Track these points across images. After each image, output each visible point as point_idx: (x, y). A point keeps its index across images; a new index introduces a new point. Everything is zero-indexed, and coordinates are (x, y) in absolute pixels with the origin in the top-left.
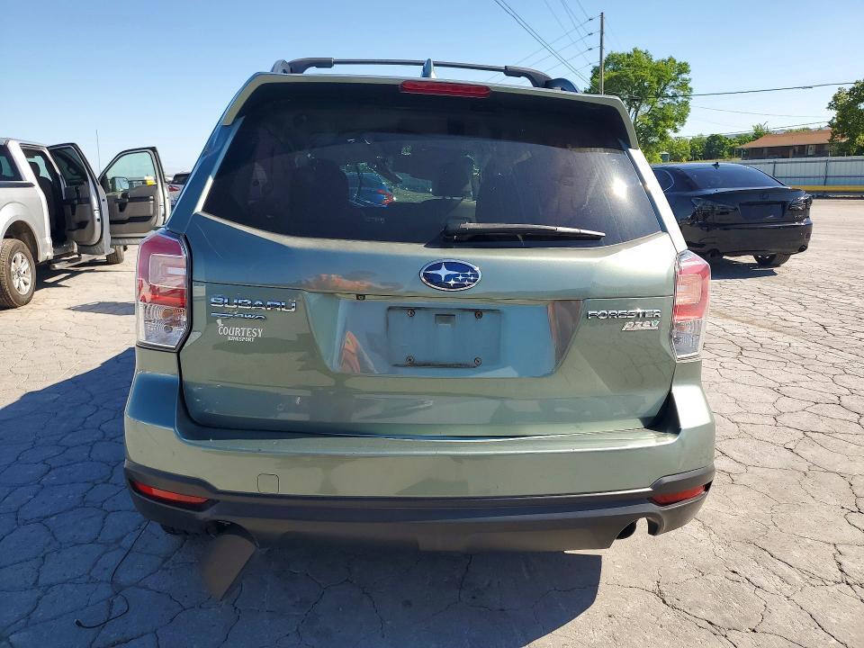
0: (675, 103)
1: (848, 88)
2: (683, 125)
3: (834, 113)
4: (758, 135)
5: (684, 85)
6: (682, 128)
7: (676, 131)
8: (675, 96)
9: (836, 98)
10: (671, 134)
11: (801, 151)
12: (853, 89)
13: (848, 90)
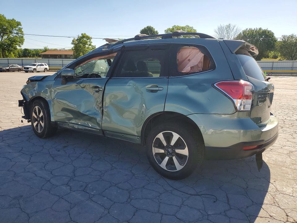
0: (18, 36)
1: (76, 38)
2: (22, 45)
3: (73, 46)
4: (46, 50)
5: (20, 30)
6: (22, 46)
7: (20, 46)
8: (17, 33)
9: (73, 41)
10: (18, 47)
11: (60, 57)
12: (77, 39)
13: (76, 39)
